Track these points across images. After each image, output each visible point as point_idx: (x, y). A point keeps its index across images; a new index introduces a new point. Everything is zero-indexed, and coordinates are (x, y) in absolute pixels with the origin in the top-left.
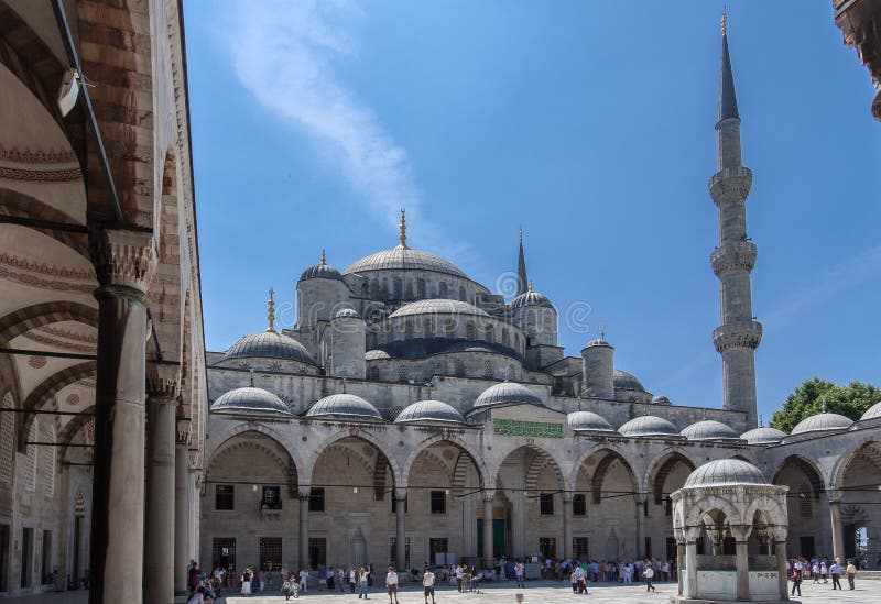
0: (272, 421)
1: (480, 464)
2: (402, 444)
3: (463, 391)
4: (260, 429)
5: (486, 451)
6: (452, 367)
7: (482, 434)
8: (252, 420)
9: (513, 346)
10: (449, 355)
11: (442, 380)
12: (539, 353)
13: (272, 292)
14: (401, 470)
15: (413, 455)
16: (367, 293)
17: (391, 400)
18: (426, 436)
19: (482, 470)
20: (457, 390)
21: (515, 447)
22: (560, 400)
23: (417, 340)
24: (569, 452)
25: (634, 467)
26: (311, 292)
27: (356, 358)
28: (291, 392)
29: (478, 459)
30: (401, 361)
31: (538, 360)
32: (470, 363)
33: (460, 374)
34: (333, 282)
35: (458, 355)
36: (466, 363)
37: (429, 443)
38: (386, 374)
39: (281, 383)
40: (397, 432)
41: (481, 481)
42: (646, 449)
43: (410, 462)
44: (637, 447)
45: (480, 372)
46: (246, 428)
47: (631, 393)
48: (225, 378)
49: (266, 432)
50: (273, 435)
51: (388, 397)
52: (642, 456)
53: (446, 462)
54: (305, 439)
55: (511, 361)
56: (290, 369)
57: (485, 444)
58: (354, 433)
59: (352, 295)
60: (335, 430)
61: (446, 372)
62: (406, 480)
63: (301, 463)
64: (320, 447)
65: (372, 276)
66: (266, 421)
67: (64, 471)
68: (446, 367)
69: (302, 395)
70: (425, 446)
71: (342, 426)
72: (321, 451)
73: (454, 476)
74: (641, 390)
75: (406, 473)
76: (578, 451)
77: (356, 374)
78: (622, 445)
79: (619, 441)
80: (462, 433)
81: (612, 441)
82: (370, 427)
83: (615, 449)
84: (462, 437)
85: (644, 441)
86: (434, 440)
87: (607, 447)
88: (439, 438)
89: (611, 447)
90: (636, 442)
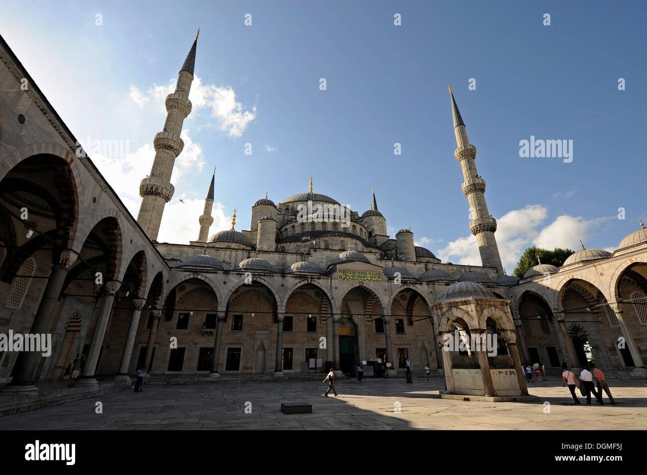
0: (207, 272)
1: (330, 298)
2: (283, 285)
3: (327, 257)
4: (199, 277)
5: (334, 289)
6: (322, 245)
7: (331, 279)
8: (195, 272)
9: (359, 235)
10: (321, 238)
11: (315, 251)
12: (376, 239)
13: (235, 211)
14: (282, 302)
15: (290, 293)
16: (288, 212)
17: (286, 262)
18: (298, 281)
19: (332, 301)
20: (324, 257)
21: (352, 287)
22: (383, 262)
23: (306, 232)
24: (386, 290)
25: (427, 300)
26: (258, 212)
27: (268, 240)
28: (230, 259)
29: (329, 294)
30: (296, 243)
31: (376, 243)
32: (332, 242)
33: (327, 249)
34: (269, 206)
35: (326, 238)
36: (330, 242)
37: (299, 285)
38: (289, 250)
39: (225, 254)
40: (280, 278)
41: (332, 309)
42: (434, 288)
43: (287, 297)
44: (429, 287)
45: (337, 247)
46: (192, 276)
47: (428, 259)
48: (195, 251)
49: (203, 278)
50: (207, 281)
51: (284, 260)
52: (431, 292)
53: (316, 298)
54: (225, 283)
55: (354, 241)
56: (236, 247)
57: (333, 285)
58: (255, 279)
59: (279, 213)
61: (320, 247)
62: (284, 308)
63: (221, 298)
64: (233, 287)
65: (291, 205)
66: (203, 272)
67: (62, 299)
68: (319, 245)
69: (236, 261)
70: (297, 287)
72: (234, 290)
73: (321, 307)
74: (434, 257)
75: (284, 304)
76: (391, 290)
77: (269, 249)
78: (418, 286)
79: (416, 284)
80: (319, 278)
81: (412, 283)
82: (264, 276)
83: (414, 288)
84: (319, 281)
85: (432, 283)
86: (302, 283)
87: (409, 287)
88: (306, 282)
89: (411, 287)
90: (427, 284)
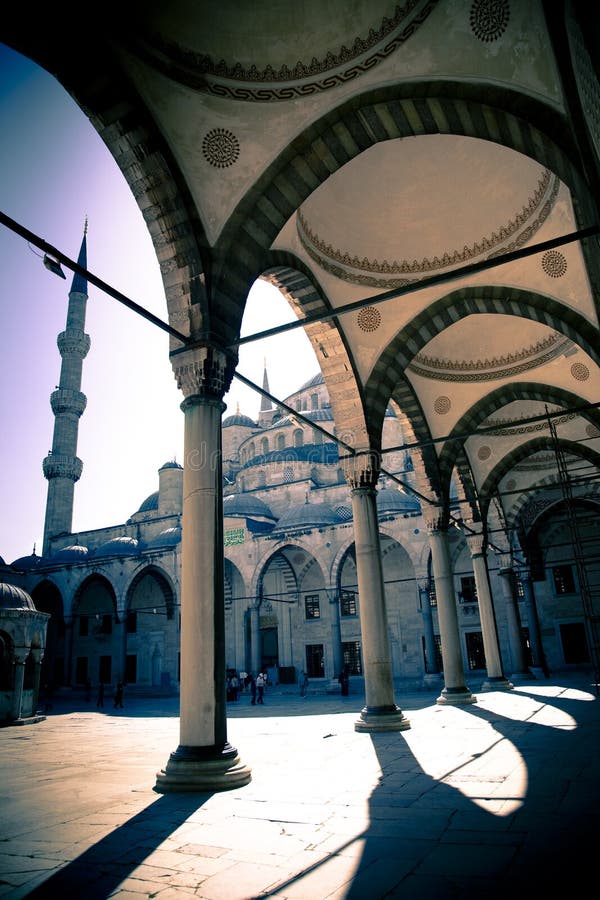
1: (174, 581)
2: (121, 574)
5: (179, 569)
7: (175, 554)
14: (121, 596)
15: (129, 583)
18: (137, 564)
24: (250, 556)
25: (319, 560)
29: (173, 577)
37: (139, 569)
40: (119, 564)
42: (333, 536)
43: (126, 589)
44: (323, 536)
49: (51, 579)
50: (53, 582)
52: (328, 545)
54: (68, 581)
57: (178, 563)
60: (85, 570)
63: (66, 601)
64: (76, 585)
70: (136, 573)
71: (88, 567)
72: (76, 588)
75: (124, 599)
76: (260, 553)
78: (305, 538)
79: (301, 534)
80: (161, 556)
81: (293, 536)
82: (103, 564)
83: (298, 544)
84: (161, 559)
85: (329, 528)
86: (143, 566)
87: (288, 543)
88: (146, 564)
89: (293, 542)
90: (320, 531)
